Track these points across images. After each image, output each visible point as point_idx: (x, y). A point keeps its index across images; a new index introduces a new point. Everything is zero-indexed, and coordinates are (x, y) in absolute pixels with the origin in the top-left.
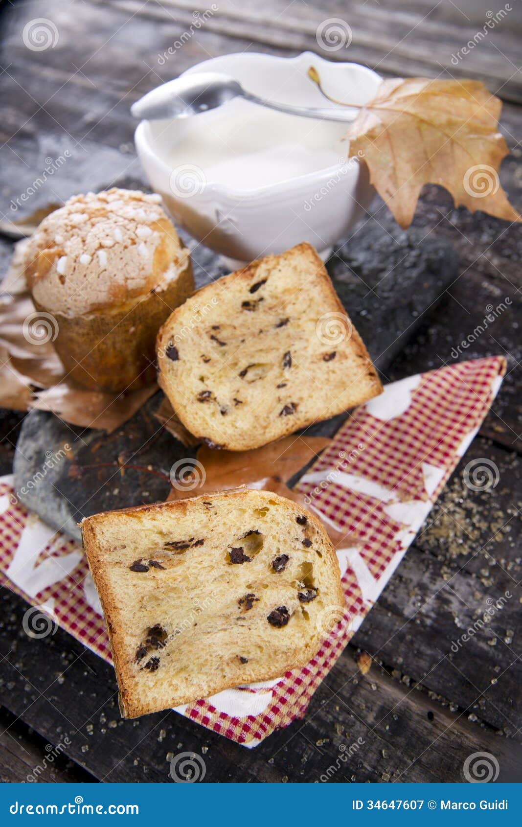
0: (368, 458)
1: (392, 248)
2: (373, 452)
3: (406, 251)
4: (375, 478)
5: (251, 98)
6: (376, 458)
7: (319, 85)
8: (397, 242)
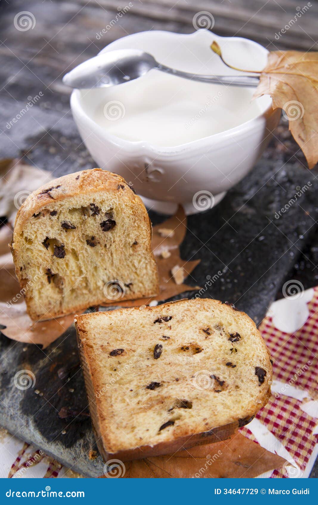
0: (280, 364)
1: (276, 183)
2: (284, 359)
3: (288, 185)
4: (288, 380)
5: (164, 69)
6: (287, 364)
7: (221, 56)
8: (279, 178)
